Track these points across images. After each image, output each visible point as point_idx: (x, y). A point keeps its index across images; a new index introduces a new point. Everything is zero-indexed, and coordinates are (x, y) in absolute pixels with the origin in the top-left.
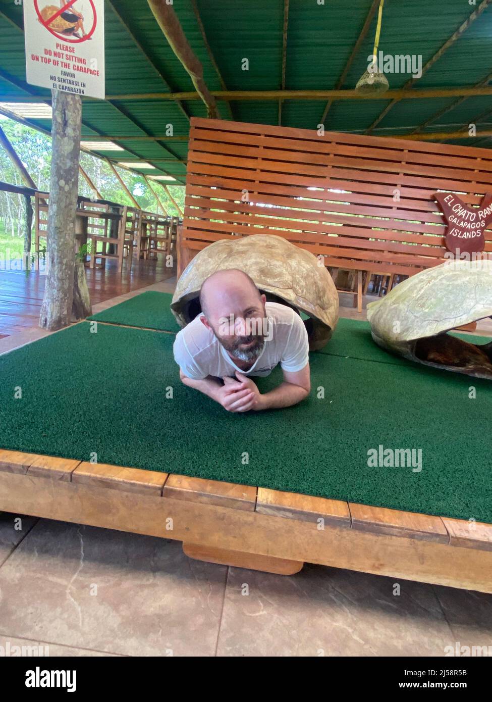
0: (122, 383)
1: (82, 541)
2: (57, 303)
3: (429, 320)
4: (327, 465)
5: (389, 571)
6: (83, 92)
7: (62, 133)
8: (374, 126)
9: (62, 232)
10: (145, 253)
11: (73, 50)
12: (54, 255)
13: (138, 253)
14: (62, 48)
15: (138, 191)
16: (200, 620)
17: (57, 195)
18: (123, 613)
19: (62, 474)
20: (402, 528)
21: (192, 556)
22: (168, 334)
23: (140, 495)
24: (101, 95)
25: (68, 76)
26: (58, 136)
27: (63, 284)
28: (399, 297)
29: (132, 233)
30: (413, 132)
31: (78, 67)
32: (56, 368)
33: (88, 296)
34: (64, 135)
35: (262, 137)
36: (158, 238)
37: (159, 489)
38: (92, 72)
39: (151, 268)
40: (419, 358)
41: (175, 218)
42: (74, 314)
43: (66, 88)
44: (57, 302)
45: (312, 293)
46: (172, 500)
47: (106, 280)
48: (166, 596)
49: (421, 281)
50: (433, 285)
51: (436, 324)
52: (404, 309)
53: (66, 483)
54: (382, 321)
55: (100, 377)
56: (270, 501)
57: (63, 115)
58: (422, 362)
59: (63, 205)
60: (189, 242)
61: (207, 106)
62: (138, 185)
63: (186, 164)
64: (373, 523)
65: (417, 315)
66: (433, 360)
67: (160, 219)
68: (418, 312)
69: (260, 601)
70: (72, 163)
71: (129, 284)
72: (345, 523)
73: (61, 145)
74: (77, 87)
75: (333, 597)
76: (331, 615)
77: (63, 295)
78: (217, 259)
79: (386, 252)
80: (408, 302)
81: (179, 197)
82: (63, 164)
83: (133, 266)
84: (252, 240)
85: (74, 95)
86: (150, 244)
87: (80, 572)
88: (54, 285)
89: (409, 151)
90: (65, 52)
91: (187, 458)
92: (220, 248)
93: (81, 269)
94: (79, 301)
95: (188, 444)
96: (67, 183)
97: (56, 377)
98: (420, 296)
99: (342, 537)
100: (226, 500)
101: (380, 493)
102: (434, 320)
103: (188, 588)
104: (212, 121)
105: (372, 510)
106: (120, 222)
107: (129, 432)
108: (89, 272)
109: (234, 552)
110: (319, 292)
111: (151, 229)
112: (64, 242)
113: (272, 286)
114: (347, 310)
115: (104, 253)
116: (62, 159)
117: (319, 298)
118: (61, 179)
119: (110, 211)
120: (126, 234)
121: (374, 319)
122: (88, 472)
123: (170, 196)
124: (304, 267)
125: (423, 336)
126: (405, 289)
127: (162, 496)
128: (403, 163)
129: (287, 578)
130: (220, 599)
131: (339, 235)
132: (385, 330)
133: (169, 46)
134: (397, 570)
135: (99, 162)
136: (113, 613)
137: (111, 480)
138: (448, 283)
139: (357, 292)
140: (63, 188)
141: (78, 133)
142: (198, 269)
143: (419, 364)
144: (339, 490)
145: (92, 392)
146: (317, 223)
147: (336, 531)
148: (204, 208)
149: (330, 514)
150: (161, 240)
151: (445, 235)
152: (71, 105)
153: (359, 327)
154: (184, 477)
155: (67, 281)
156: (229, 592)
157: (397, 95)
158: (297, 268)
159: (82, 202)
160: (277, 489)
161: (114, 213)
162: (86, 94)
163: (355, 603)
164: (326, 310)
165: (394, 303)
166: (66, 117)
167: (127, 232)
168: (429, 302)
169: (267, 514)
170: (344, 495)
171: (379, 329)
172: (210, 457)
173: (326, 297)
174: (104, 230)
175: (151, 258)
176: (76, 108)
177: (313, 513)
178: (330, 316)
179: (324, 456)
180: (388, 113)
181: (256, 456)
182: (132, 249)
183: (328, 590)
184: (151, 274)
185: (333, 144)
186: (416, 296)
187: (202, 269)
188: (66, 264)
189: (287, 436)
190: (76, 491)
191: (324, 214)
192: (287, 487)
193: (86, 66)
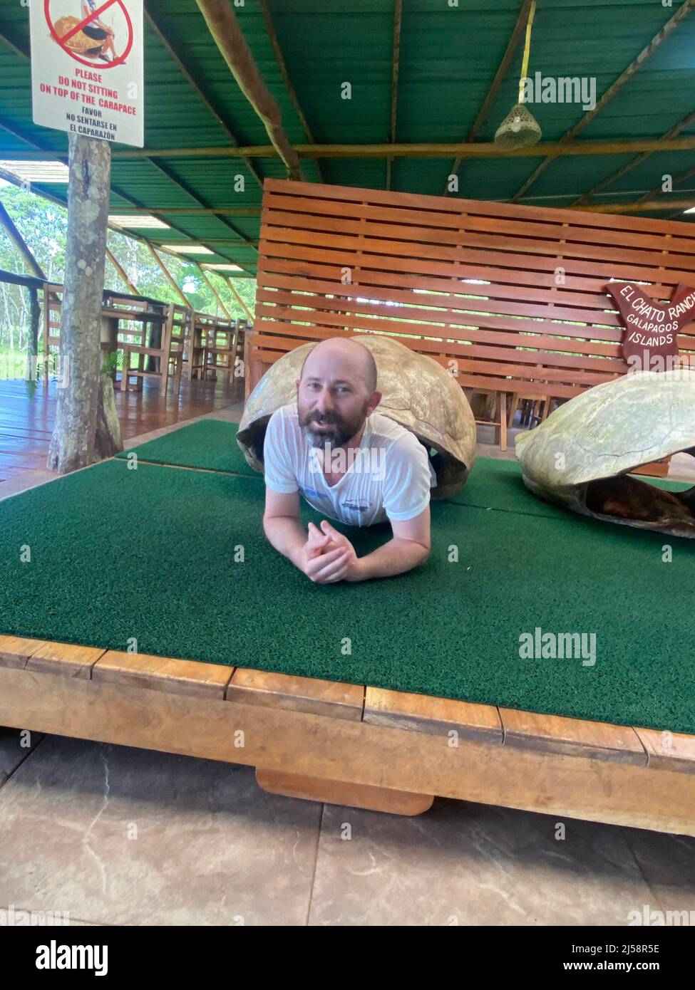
0: (167, 542)
1: (106, 767)
2: (74, 435)
3: (606, 455)
4: (466, 655)
5: (560, 808)
6: (113, 137)
7: (82, 193)
8: (520, 195)
9: (81, 333)
10: (199, 369)
11: (100, 79)
13: (189, 370)
14: (83, 75)
15: (190, 287)
16: (283, 882)
17: (75, 281)
18: (168, 872)
19: (78, 668)
20: (579, 744)
21: (268, 789)
22: (233, 477)
23: (193, 699)
25: (91, 114)
26: (77, 198)
27: (82, 408)
28: (561, 424)
29: (180, 341)
30: (574, 201)
31: (106, 102)
32: (70, 521)
33: (118, 425)
34: (86, 197)
35: (364, 206)
36: (218, 350)
37: (221, 688)
38: (126, 109)
39: (207, 390)
40: (590, 508)
41: (242, 322)
42: (97, 450)
43: (89, 130)
44: (73, 433)
45: (438, 416)
46: (239, 705)
47: (144, 406)
48: (232, 846)
49: (593, 400)
50: (609, 406)
51: (615, 461)
52: (569, 440)
53: (84, 681)
54: (537, 457)
55: (135, 533)
56: (385, 706)
57: (85, 169)
58: (595, 516)
59: (83, 295)
60: (261, 352)
61: (287, 165)
62: (188, 279)
63: (257, 248)
64: (536, 737)
65: (587, 448)
66: (611, 513)
67: (221, 324)
68: (590, 444)
69: (371, 855)
70: (97, 236)
71: (176, 412)
72: (495, 736)
73: (81, 211)
74: (104, 130)
75: (479, 848)
76: (477, 873)
77: (82, 424)
79: (539, 367)
80: (574, 430)
81: (247, 295)
82: (84, 237)
83: (181, 388)
85: (101, 140)
86: (207, 358)
87: (104, 812)
88: (69, 408)
89: (571, 225)
90: (88, 82)
91: (261, 645)
93: (109, 387)
94: (105, 432)
95: (262, 626)
96: (89, 264)
97: (71, 534)
98: (592, 422)
99: (491, 758)
100: (320, 704)
101: (544, 693)
102: (612, 455)
103: (265, 835)
104: (295, 184)
105: (533, 718)
106: (164, 325)
107: (177, 609)
108: (119, 396)
109: (332, 782)
110: (449, 415)
111: (208, 337)
112: (84, 348)
114: (486, 447)
115: (140, 369)
116: (82, 230)
117: (449, 423)
118: (82, 258)
119: (151, 311)
120: (173, 343)
121: (527, 456)
122: (118, 666)
123: (235, 292)
124: (426, 380)
125: (597, 478)
126: (570, 412)
127: (225, 699)
128: (563, 242)
129: (410, 821)
130: (311, 852)
131: (473, 343)
132: (542, 469)
133: (235, 81)
134: (572, 805)
135: (135, 244)
136: (153, 873)
137: (151, 677)
138: (631, 402)
139: (500, 423)
140: (84, 272)
141: (105, 193)
142: (274, 383)
143: (592, 517)
144: (484, 690)
145: (123, 554)
146: (443, 325)
147: (482, 749)
148: (283, 305)
149: (471, 725)
150: (222, 352)
151: (622, 341)
152: (96, 155)
153: (504, 469)
154: (257, 672)
155: (88, 402)
156: (326, 842)
157: (551, 151)
158: (417, 381)
159: (110, 298)
160: (394, 688)
161: (155, 314)
162: (117, 140)
163: (512, 855)
164: (459, 441)
165: (554, 432)
166: (89, 171)
167: (173, 339)
168: (604, 430)
169: (380, 725)
170: (492, 697)
171: (534, 469)
172: (296, 643)
173: (459, 423)
174: (141, 338)
175: (208, 377)
176: (103, 159)
177: (448, 723)
178: (463, 450)
179: (461, 643)
180: (539, 176)
181: (362, 642)
182: (181, 365)
183: (470, 837)
184: (207, 399)
185: (464, 215)
186: (586, 421)
187: (282, 382)
188: (87, 379)
189: (407, 616)
190: (98, 693)
191: (451, 312)
192: (409, 686)
193: (118, 101)
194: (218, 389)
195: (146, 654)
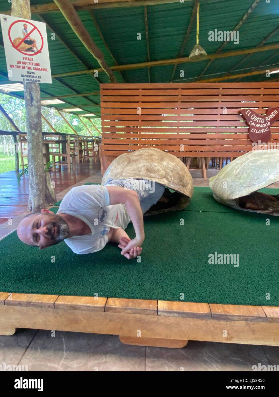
1: (63, 340)
2: (37, 197)
3: (244, 186)
4: (195, 282)
5: (236, 340)
6: (40, 81)
7: (31, 104)
8: (202, 74)
9: (36, 158)
10: (82, 159)
11: (32, 60)
12: (32, 171)
13: (79, 159)
14: (26, 59)
15: (75, 123)
17: (31, 138)
19: (49, 305)
20: (240, 316)
21: (125, 343)
23: (92, 312)
24: (50, 81)
25: (31, 73)
26: (28, 106)
27: (39, 187)
28: (226, 174)
29: (74, 149)
31: (36, 68)
33: (53, 191)
34: (32, 105)
35: (140, 90)
36: (89, 150)
37: (103, 307)
38: (44, 70)
39: (86, 167)
40: (241, 207)
41: (97, 137)
42: (46, 202)
43: (30, 80)
44: (36, 197)
45: (177, 179)
46: (110, 313)
47: (62, 178)
49: (237, 164)
50: (244, 166)
51: (248, 188)
52: (230, 181)
53: (52, 309)
54: (218, 188)
56: (166, 308)
57: (30, 95)
58: (243, 210)
59: (35, 143)
60: (106, 152)
61: (108, 75)
62: (74, 120)
63: (100, 106)
64: (224, 315)
65: (237, 184)
66: (249, 208)
67: (89, 139)
68: (238, 182)
69: (166, 366)
70: (38, 120)
71: (75, 179)
72: (208, 316)
73: (31, 111)
74: (36, 79)
75: (206, 359)
77: (40, 193)
78: (122, 166)
79: (216, 146)
80: (231, 177)
81: (98, 124)
82: (33, 121)
83: (76, 167)
84: (141, 153)
85: (35, 83)
86: (85, 153)
87: (64, 359)
88: (34, 187)
89: (223, 89)
90: (28, 61)
91: (117, 287)
92: (123, 159)
93: (48, 176)
94: (49, 194)
95: (116, 278)
96: (36, 131)
98: (238, 173)
99: (208, 324)
100: (141, 310)
101: (226, 296)
102: (247, 186)
103: (125, 362)
104: (112, 85)
105: (222, 307)
106: (67, 144)
107: (83, 274)
108: (52, 175)
109: (149, 338)
110: (181, 178)
111: (84, 145)
112: (37, 163)
113: (154, 178)
115: (59, 162)
116: (32, 118)
117: (181, 181)
118: (33, 129)
119: (61, 138)
121: (214, 187)
122: (63, 302)
123: (93, 124)
124: (171, 165)
125: (242, 196)
126: (229, 169)
127: (105, 311)
128: (220, 96)
129: (180, 350)
130: (143, 367)
131: (189, 139)
132: (220, 193)
134: (240, 339)
137: (76, 305)
138: (252, 165)
139: (203, 169)
140: (34, 134)
141: (39, 103)
142: (112, 172)
144: (203, 297)
146: (176, 133)
147: (204, 321)
148: (112, 132)
149: (199, 312)
150: (91, 150)
151: (248, 132)
152: (34, 89)
154: (116, 299)
155: (41, 184)
156: (148, 362)
157: (212, 57)
158: (167, 166)
159: (45, 135)
160: (168, 300)
161: (63, 139)
162: (42, 82)
163: (219, 361)
164: (186, 187)
165: (223, 178)
166: (32, 95)
167: (71, 149)
168: (243, 176)
169: (165, 316)
170: (206, 300)
171: (217, 193)
172: (130, 284)
173: (185, 180)
174: (58, 149)
175: (86, 161)
176: (37, 90)
177: (190, 313)
178: (188, 191)
179: (193, 276)
180: (209, 67)
181: (155, 281)
182: (75, 157)
183: (203, 355)
184: (86, 171)
185: (180, 89)
186: (235, 173)
187: (115, 172)
188: (40, 175)
189: (171, 266)
190: (57, 313)
191: (179, 128)
192: (174, 299)
193: (40, 67)
194: (91, 166)
195: (74, 296)
